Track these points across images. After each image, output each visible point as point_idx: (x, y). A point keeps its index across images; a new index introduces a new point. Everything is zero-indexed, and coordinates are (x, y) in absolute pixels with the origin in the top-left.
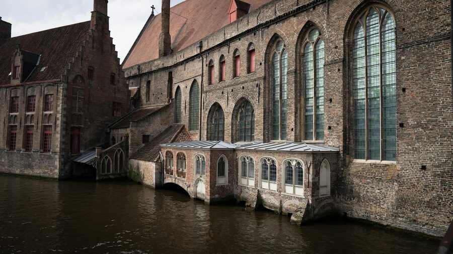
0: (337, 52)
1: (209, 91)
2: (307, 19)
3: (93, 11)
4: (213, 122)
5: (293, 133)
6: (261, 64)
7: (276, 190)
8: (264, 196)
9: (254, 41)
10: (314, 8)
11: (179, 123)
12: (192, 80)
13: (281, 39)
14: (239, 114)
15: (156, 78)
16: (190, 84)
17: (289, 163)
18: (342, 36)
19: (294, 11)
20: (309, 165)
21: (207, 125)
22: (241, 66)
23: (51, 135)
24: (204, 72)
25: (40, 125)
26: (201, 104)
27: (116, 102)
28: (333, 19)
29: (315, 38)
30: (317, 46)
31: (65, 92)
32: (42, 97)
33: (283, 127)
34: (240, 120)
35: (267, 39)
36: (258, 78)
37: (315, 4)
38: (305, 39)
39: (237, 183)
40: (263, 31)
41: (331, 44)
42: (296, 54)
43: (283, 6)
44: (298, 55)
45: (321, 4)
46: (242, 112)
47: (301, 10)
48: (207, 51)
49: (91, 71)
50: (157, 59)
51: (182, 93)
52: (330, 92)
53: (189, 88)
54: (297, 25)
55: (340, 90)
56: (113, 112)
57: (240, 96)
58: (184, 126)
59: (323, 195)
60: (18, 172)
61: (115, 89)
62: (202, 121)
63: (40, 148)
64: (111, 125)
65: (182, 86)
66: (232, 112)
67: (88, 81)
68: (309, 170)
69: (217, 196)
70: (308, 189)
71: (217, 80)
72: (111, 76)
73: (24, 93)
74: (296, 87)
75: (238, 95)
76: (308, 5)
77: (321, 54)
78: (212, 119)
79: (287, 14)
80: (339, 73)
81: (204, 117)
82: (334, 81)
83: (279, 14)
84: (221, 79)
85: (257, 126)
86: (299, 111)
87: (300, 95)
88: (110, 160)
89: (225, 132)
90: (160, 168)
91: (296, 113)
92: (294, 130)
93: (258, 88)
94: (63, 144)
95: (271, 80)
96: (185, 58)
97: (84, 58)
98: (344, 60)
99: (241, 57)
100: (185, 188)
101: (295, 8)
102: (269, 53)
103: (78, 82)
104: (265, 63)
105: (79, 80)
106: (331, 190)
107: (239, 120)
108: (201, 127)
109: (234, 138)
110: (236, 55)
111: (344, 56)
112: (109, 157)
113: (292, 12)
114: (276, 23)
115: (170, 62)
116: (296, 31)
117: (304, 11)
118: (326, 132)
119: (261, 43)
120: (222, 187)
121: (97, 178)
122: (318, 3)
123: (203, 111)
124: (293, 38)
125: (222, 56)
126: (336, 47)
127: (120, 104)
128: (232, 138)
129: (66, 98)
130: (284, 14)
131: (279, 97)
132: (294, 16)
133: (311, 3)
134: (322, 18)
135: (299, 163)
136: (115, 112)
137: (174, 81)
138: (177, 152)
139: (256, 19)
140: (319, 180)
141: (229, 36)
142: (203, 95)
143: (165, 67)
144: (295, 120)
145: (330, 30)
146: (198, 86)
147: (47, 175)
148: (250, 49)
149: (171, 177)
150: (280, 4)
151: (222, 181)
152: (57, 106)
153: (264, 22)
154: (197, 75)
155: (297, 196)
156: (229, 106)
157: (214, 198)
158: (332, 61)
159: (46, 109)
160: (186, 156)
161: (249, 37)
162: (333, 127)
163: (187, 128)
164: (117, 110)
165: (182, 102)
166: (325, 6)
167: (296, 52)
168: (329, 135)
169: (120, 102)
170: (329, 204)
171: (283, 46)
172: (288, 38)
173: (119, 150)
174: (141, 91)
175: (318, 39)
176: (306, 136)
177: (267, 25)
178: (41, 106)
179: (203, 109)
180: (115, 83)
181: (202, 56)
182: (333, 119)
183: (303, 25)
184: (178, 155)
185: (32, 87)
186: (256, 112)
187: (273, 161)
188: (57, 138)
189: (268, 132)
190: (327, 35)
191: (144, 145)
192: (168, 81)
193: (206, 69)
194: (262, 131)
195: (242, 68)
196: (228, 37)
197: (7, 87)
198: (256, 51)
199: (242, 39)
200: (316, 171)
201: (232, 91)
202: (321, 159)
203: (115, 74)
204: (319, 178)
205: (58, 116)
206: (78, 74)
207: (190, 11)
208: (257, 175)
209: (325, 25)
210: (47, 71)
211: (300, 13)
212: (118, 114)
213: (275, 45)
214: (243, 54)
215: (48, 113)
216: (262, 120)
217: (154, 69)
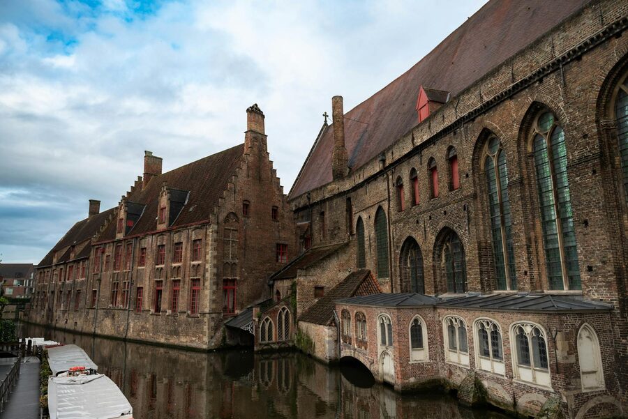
0: (588, 144)
1: (399, 221)
2: (530, 100)
3: (246, 130)
4: (409, 265)
5: (527, 279)
6: (467, 176)
7: (504, 374)
8: (486, 384)
9: (455, 143)
10: (541, 81)
11: (363, 268)
12: (377, 207)
13: (494, 136)
14: (444, 252)
15: (331, 208)
16: (374, 213)
17: (521, 330)
18: (594, 117)
19: (509, 90)
20: (554, 333)
21: (400, 269)
22: (439, 181)
23: (199, 291)
24: (391, 194)
25: (187, 279)
26: (390, 240)
27: (280, 244)
28: (575, 93)
29: (549, 126)
30: (554, 137)
31: (215, 235)
32: (190, 243)
33: (512, 270)
34: (446, 261)
35: (473, 139)
36: (465, 197)
37: (541, 76)
38: (532, 130)
39: (443, 360)
40: (467, 128)
41: (575, 133)
42: (519, 155)
43: (492, 87)
44: (523, 155)
45: (551, 72)
46: (447, 248)
47: (520, 88)
48: (391, 165)
49: (246, 206)
50: (330, 183)
51: (365, 226)
52: (583, 209)
53: (373, 218)
54: (517, 111)
55: (601, 205)
56: (277, 257)
57: (441, 225)
58: (370, 272)
59: (590, 388)
60: (162, 340)
61: (278, 226)
62: (393, 264)
63: (188, 310)
64: (275, 275)
65: (364, 216)
66: (432, 249)
67: (243, 219)
68: (555, 342)
69: (412, 380)
70: (557, 376)
71: (409, 204)
72: (273, 210)
73: (171, 240)
74: (524, 205)
75: (438, 224)
76: (530, 78)
77: (562, 150)
78: (406, 260)
79: (498, 97)
80: (596, 177)
81: (394, 258)
82: (588, 190)
83: (486, 99)
84: (414, 203)
85: (470, 269)
86: (533, 244)
87: (534, 217)
88: (272, 322)
89: (426, 279)
90: (335, 334)
91: (529, 247)
92: (528, 274)
93: (466, 212)
94: (213, 303)
95: (485, 198)
96: (366, 177)
97: (237, 191)
98: (602, 155)
99: (438, 169)
100: (368, 366)
101: (510, 86)
102: (479, 159)
103: (231, 221)
104: (473, 173)
105: (232, 220)
106: (606, 380)
107: (444, 261)
108: (392, 273)
109: (439, 287)
110: (432, 166)
111: (600, 148)
112: (271, 319)
113: (506, 92)
114: (485, 113)
115: (347, 185)
116: (515, 120)
117: (526, 88)
118: (584, 276)
119: (465, 145)
120: (420, 366)
121: (256, 349)
122: (546, 73)
123: (392, 250)
124: (511, 131)
125: (413, 171)
126: (585, 136)
127: (286, 246)
128: (436, 287)
129: (216, 243)
130: (495, 98)
131: (500, 222)
132: (511, 98)
133: (535, 75)
134: (556, 94)
135: (537, 330)
136: (280, 257)
137: (354, 209)
138: (355, 312)
139: (454, 111)
140: (577, 360)
141: (419, 140)
142: (392, 226)
143: (341, 193)
144: (529, 258)
145: (571, 110)
146: (385, 214)
147: (194, 345)
148: (450, 156)
149: (349, 348)
150: (487, 84)
151: (420, 356)
152: (206, 253)
153: (466, 114)
154: (382, 199)
155: (541, 388)
156: (428, 240)
157: (408, 384)
158: (580, 159)
159: (195, 258)
160: (367, 317)
161: (447, 138)
162: (596, 266)
163: (374, 274)
164: (283, 254)
165: (366, 239)
166: (559, 74)
167: (519, 152)
168: (590, 280)
169: (287, 243)
170: (603, 406)
171: (498, 145)
172: (504, 132)
173: (284, 309)
174: (313, 226)
175: (554, 128)
176: (551, 283)
177: (471, 118)
178: (189, 255)
179: (392, 247)
180: (278, 219)
181: (386, 173)
182: (593, 253)
183: (525, 109)
184: (357, 315)
185: (179, 231)
186: (467, 248)
187: (495, 326)
188: (206, 296)
189: (489, 278)
190: (566, 120)
191: (317, 300)
192: (347, 211)
193: (392, 189)
194: (478, 276)
195: (441, 184)
196: (418, 142)
197: (153, 235)
198: (459, 158)
199: (438, 143)
200: (570, 345)
201: (430, 217)
202: (577, 324)
203: (277, 207)
204: (577, 356)
205: (207, 267)
206: (231, 211)
207: (372, 113)
208: (472, 348)
209: (561, 105)
210: (196, 211)
211: (518, 92)
212: (284, 260)
213: (486, 146)
214: (441, 163)
215: (196, 263)
216: (477, 260)
217: (327, 196)
